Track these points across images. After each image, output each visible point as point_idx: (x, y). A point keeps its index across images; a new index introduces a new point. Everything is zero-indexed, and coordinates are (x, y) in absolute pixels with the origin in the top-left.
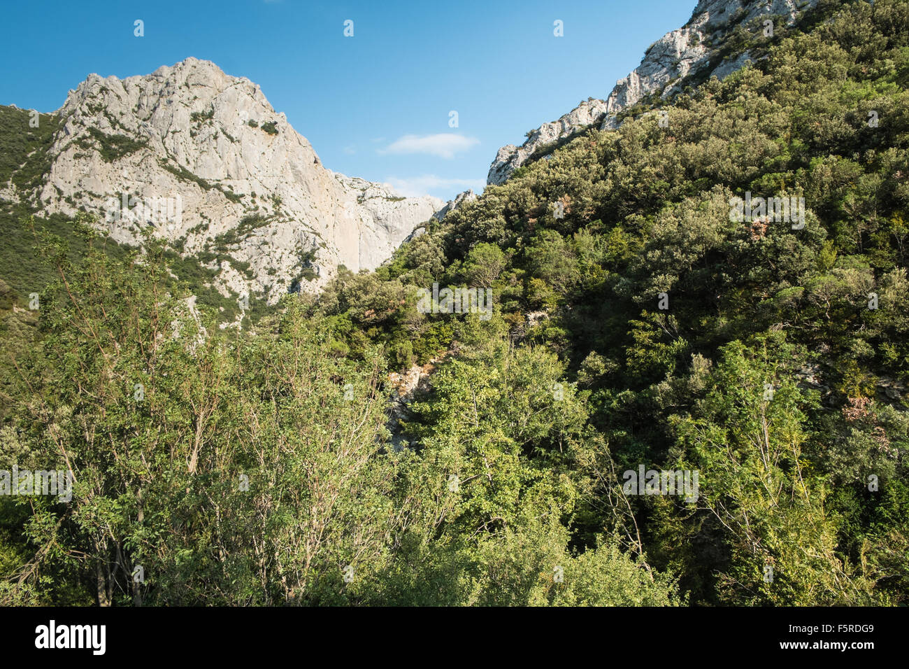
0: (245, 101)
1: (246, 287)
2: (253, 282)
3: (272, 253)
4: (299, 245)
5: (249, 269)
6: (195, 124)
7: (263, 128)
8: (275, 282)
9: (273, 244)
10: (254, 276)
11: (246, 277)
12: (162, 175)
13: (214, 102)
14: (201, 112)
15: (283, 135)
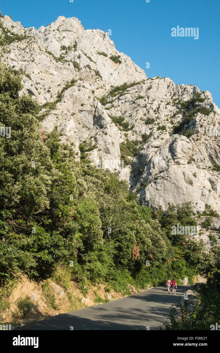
0: (99, 39)
1: (123, 137)
2: (130, 132)
3: (148, 106)
4: (176, 97)
5: (125, 121)
6: (64, 52)
7: (111, 58)
8: (155, 129)
9: (148, 98)
10: (129, 127)
11: (121, 128)
12: (43, 55)
13: (77, 40)
14: (67, 46)
15: (125, 64)
